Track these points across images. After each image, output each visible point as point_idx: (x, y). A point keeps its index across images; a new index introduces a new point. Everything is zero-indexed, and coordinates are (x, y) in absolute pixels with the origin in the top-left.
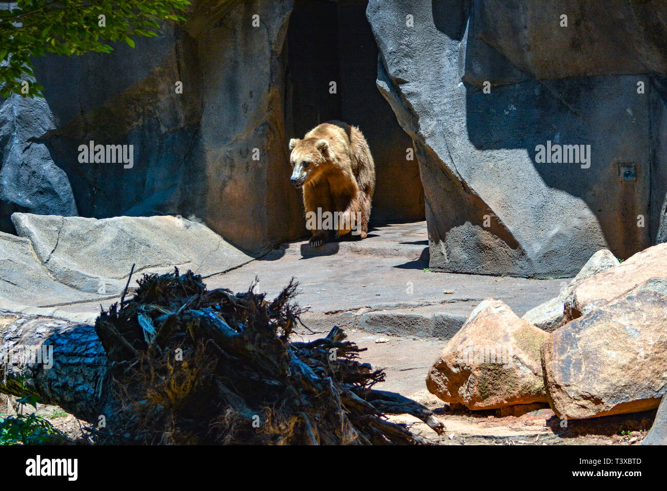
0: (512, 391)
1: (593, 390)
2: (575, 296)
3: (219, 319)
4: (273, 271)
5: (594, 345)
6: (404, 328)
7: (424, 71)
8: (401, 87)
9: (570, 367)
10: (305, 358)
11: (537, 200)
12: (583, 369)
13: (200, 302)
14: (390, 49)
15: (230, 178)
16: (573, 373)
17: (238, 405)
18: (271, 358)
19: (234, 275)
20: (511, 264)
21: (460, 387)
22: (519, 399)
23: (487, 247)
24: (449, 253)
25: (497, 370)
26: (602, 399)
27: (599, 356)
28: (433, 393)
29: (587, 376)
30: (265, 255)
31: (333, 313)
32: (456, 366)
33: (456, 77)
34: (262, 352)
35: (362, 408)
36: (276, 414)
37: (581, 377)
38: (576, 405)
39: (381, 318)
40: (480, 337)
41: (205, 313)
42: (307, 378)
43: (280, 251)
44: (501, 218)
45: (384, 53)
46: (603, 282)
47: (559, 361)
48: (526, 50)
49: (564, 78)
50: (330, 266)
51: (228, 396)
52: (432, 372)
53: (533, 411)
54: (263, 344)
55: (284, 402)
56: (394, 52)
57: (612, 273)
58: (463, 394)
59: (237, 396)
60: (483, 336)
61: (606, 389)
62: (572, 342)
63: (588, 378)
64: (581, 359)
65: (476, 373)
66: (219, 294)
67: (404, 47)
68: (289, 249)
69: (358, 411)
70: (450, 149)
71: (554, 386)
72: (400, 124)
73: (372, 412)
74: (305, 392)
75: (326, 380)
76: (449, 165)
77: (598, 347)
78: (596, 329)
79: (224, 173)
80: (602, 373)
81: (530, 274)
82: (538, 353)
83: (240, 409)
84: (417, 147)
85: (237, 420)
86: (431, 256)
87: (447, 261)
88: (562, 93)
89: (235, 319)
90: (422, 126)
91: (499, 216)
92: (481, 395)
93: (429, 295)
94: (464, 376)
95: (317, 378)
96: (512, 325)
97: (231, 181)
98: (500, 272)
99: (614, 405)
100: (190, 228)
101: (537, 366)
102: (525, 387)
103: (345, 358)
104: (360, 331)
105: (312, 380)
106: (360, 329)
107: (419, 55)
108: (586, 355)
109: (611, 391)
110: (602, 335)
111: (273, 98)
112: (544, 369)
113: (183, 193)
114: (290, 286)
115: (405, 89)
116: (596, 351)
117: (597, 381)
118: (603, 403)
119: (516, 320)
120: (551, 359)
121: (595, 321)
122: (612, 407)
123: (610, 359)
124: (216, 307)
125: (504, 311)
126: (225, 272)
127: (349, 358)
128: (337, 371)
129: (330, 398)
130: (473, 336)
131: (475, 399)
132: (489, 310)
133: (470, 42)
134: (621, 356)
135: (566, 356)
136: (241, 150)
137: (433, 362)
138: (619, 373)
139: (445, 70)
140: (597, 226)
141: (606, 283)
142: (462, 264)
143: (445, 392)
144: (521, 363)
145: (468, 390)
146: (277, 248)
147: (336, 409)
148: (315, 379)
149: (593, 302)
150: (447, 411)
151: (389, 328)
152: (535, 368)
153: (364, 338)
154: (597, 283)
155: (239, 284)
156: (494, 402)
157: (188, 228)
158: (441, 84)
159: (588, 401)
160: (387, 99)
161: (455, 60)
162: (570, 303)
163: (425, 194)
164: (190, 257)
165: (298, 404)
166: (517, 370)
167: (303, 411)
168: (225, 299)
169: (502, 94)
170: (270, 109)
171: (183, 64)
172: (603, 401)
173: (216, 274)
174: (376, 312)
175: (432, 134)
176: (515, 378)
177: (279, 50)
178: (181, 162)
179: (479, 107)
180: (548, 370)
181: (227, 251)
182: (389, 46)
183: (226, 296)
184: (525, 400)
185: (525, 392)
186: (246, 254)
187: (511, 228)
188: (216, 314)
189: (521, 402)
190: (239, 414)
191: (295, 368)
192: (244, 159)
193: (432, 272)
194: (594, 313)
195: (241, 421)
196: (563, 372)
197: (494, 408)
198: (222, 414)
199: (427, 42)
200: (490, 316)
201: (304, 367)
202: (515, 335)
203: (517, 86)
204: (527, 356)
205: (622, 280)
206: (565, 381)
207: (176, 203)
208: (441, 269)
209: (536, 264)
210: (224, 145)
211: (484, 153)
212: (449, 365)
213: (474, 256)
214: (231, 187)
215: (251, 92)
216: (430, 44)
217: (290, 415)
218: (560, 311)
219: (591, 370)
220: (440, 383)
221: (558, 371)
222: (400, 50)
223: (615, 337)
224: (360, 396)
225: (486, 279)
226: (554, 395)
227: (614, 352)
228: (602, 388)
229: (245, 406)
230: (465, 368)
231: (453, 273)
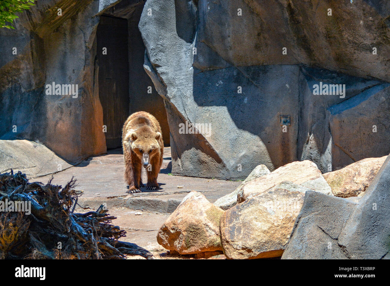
0: (204, 244)
1: (247, 244)
2: (243, 191)
3: (33, 199)
4: (83, 173)
5: (248, 219)
6: (151, 207)
7: (171, 60)
8: (157, 69)
9: (234, 231)
10: (81, 222)
11: (233, 135)
12: (242, 232)
13: (25, 189)
14: (152, 47)
15: (61, 119)
16: (236, 235)
17: (41, 248)
18: (60, 222)
19: (60, 175)
20: (217, 172)
21: (175, 241)
22: (207, 249)
23: (204, 162)
24: (183, 165)
25: (195, 232)
26: (252, 250)
27: (251, 225)
28: (160, 244)
29: (244, 236)
30: (80, 164)
31: (111, 198)
32: (173, 229)
33: (189, 64)
34: (55, 218)
35: (112, 251)
36: (62, 254)
37: (241, 236)
38: (238, 253)
39: (139, 201)
40: (187, 213)
41: (25, 196)
42: (80, 233)
43: (88, 161)
44: (212, 146)
45: (148, 49)
46: (259, 183)
47: (228, 227)
48: (229, 49)
49: (251, 66)
50: (116, 171)
51: (36, 243)
52: (160, 232)
53: (215, 255)
54: (56, 214)
55: (67, 247)
56: (154, 49)
57: (265, 178)
58: (177, 245)
59: (41, 243)
60: (189, 212)
61: (254, 243)
62: (237, 216)
63: (245, 237)
64: (241, 227)
65: (184, 233)
66: (36, 185)
67: (159, 46)
68: (92, 160)
69: (110, 253)
70: (184, 106)
71: (225, 241)
72: (157, 90)
73: (118, 254)
74: (80, 242)
75: (90, 235)
76: (183, 114)
77: (251, 220)
78: (250, 209)
79: (57, 116)
80: (252, 235)
81: (228, 178)
82: (218, 223)
83: (42, 250)
84: (166, 103)
85: (40, 256)
86: (173, 166)
87: (182, 169)
88: (249, 74)
89: (45, 199)
90: (169, 92)
91: (211, 144)
92: (186, 246)
93: (169, 188)
94: (177, 235)
95: (86, 233)
96: (205, 207)
97: (61, 120)
98: (211, 177)
99: (259, 253)
100: (36, 148)
101: (217, 230)
102: (211, 242)
103: (104, 223)
104: (127, 208)
105: (83, 235)
106: (127, 207)
107: (168, 51)
108: (244, 224)
109: (257, 245)
110: (254, 213)
111: (86, 74)
112: (220, 232)
113: (33, 127)
114: (71, 181)
115: (159, 70)
116: (250, 222)
117: (250, 239)
118: (252, 252)
119: (208, 203)
120: (224, 226)
121: (250, 205)
122: (258, 254)
123: (257, 227)
124: (35, 192)
125: (201, 198)
126: (55, 173)
127: (106, 223)
128: (98, 230)
129: (92, 245)
130: (183, 212)
131: (183, 248)
132: (193, 197)
133: (197, 44)
134: (264, 225)
135: (232, 225)
136: (67, 103)
137: (161, 226)
138: (262, 235)
139: (183, 60)
140: (266, 151)
141: (261, 184)
142: (189, 171)
143: (167, 244)
144: (209, 228)
145: (179, 243)
146: (87, 160)
147: (95, 252)
148: (84, 234)
149: (252, 194)
150: (168, 255)
151: (143, 207)
152: (217, 231)
153: (128, 212)
154: (256, 183)
155: (62, 180)
156: (193, 250)
157: (35, 147)
158: (180, 68)
159: (244, 250)
160: (149, 75)
161: (189, 54)
162: (241, 195)
163: (170, 130)
164: (35, 164)
165: (75, 248)
166: (207, 232)
167: (77, 252)
168: (39, 188)
169: (214, 74)
170: (84, 80)
171: (35, 53)
172: (253, 250)
173: (50, 174)
174: (136, 198)
175: (174, 97)
176: (205, 236)
177: (91, 46)
178: (32, 109)
179: (202, 81)
180: (222, 233)
181: (58, 161)
182: (151, 45)
183: (39, 186)
184: (211, 249)
185: (211, 245)
186: (68, 163)
187: (217, 151)
188: (31, 197)
189: (209, 250)
190: (41, 253)
191: (74, 227)
192: (68, 108)
193: (173, 175)
194: (249, 200)
195: (42, 257)
196: (231, 233)
197: (194, 253)
198: (31, 253)
199: (173, 43)
200: (193, 201)
201: (79, 228)
202: (206, 212)
203: (224, 70)
204: (213, 224)
205: (270, 182)
206: (231, 239)
207: (29, 133)
208: (178, 174)
209: (232, 172)
210: (58, 100)
211: (204, 108)
212: (169, 228)
213: (197, 167)
214: (61, 124)
215: (74, 70)
216: (175, 45)
217: (70, 255)
218: (235, 199)
219: (246, 233)
220: (164, 239)
221: (228, 233)
222: (157, 48)
223: (261, 214)
224: (111, 245)
225: (203, 180)
226: (225, 246)
227: (260, 223)
228: (252, 243)
229: (45, 249)
230: (178, 230)
231: (185, 176)
